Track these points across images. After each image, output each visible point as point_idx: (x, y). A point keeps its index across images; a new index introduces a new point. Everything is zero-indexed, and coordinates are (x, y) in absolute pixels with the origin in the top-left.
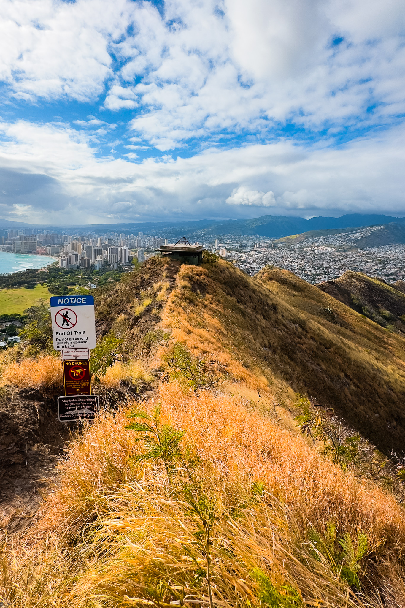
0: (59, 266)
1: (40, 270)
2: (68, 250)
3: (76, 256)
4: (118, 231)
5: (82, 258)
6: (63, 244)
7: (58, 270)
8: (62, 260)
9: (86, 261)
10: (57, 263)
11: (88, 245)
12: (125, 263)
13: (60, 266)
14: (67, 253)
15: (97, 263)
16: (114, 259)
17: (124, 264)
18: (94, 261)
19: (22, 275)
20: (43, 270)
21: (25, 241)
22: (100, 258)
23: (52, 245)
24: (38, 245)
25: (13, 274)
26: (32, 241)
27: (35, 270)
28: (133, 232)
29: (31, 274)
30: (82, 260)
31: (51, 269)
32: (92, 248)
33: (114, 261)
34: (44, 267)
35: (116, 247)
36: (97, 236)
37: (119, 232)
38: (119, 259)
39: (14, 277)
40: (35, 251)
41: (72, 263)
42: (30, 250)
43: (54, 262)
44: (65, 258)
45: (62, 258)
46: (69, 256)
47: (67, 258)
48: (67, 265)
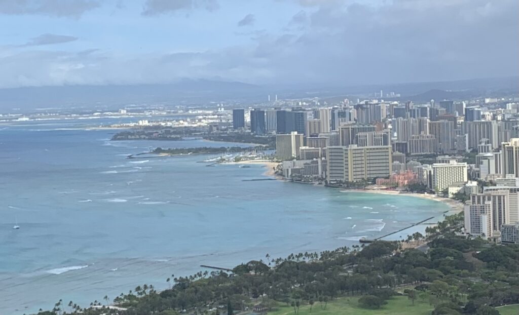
0: (466, 231)
1: (405, 246)
2: (493, 171)
6: (475, 151)
7: (465, 245)
8: (473, 210)
13: (469, 231)
14: (492, 183)
19: (352, 259)
20: (414, 244)
21: (355, 146)
23: (440, 158)
24: (394, 158)
25: (325, 255)
26: (377, 142)
27: (387, 244)
31: (438, 242)
34: (417, 235)
39: (326, 265)
40: (387, 178)
41: (508, 223)
42: (372, 176)
43: (447, 217)
44: (484, 203)
45: (474, 202)
46: (500, 197)
47: (491, 203)
48: (495, 228)
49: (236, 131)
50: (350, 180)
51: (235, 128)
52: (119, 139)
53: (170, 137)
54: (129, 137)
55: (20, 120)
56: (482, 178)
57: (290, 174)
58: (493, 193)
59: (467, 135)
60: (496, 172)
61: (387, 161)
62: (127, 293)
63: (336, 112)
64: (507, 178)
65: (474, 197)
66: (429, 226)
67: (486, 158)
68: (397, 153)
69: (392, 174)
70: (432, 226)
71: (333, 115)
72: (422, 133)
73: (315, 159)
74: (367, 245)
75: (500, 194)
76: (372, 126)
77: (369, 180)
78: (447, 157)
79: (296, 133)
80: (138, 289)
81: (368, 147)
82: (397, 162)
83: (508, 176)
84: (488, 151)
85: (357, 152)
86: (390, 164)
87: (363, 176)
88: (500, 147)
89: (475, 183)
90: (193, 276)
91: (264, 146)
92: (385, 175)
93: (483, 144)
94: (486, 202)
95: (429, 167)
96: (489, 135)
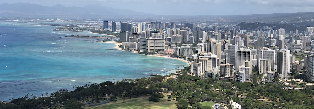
0: (192, 73)
1: (168, 78)
3: (214, 59)
4: (274, 25)
5: (221, 63)
6: (197, 42)
7: (191, 78)
8: (195, 65)
9: (227, 69)
10: (188, 69)
11: (231, 45)
12: (285, 74)
14: (202, 55)
15: (244, 72)
16: (267, 67)
17: (283, 76)
18: (237, 68)
19: (147, 82)
20: (171, 77)
21: (151, 38)
22: (246, 66)
23: (183, 44)
24: (166, 44)
25: (137, 80)
26: (158, 37)
27: (161, 76)
28: (297, 26)
29: (157, 82)
30: (221, 66)
31: (181, 76)
32: (236, 50)
33: (267, 71)
34: (173, 74)
35: (271, 50)
36: (243, 31)
37: (276, 27)
38: (275, 67)
39: (137, 84)
40: (163, 51)
41: (207, 70)
42: (157, 50)
43: (185, 67)
44: (199, 62)
45: (195, 62)
46: (205, 60)
47: (201, 62)
48: (202, 72)
49: (104, 30)
50: (148, 51)
51: (104, 28)
52: (57, 30)
53: (77, 31)
54: (61, 30)
55: (16, 20)
56: (199, 53)
57: (125, 48)
58: (203, 59)
59: (194, 36)
60: (204, 51)
61: (163, 44)
62: (56, 92)
63: (144, 24)
64: (208, 53)
65: (195, 60)
66: (178, 71)
67: (201, 45)
68: (167, 42)
69: (165, 49)
70: (179, 71)
71: (143, 26)
72: (177, 35)
73: (135, 42)
74: (153, 76)
75: (205, 59)
76: (158, 31)
77: (156, 52)
78: (186, 44)
79: (128, 32)
80: (61, 90)
81: (156, 39)
82: (167, 45)
83: (209, 53)
84: (202, 43)
85: (152, 40)
86: (164, 46)
87: (154, 50)
88: (206, 41)
89: (196, 55)
90: (84, 86)
91: (115, 36)
92: (162, 50)
93: (200, 40)
94: (200, 62)
95: (179, 48)
96: (202, 37)
